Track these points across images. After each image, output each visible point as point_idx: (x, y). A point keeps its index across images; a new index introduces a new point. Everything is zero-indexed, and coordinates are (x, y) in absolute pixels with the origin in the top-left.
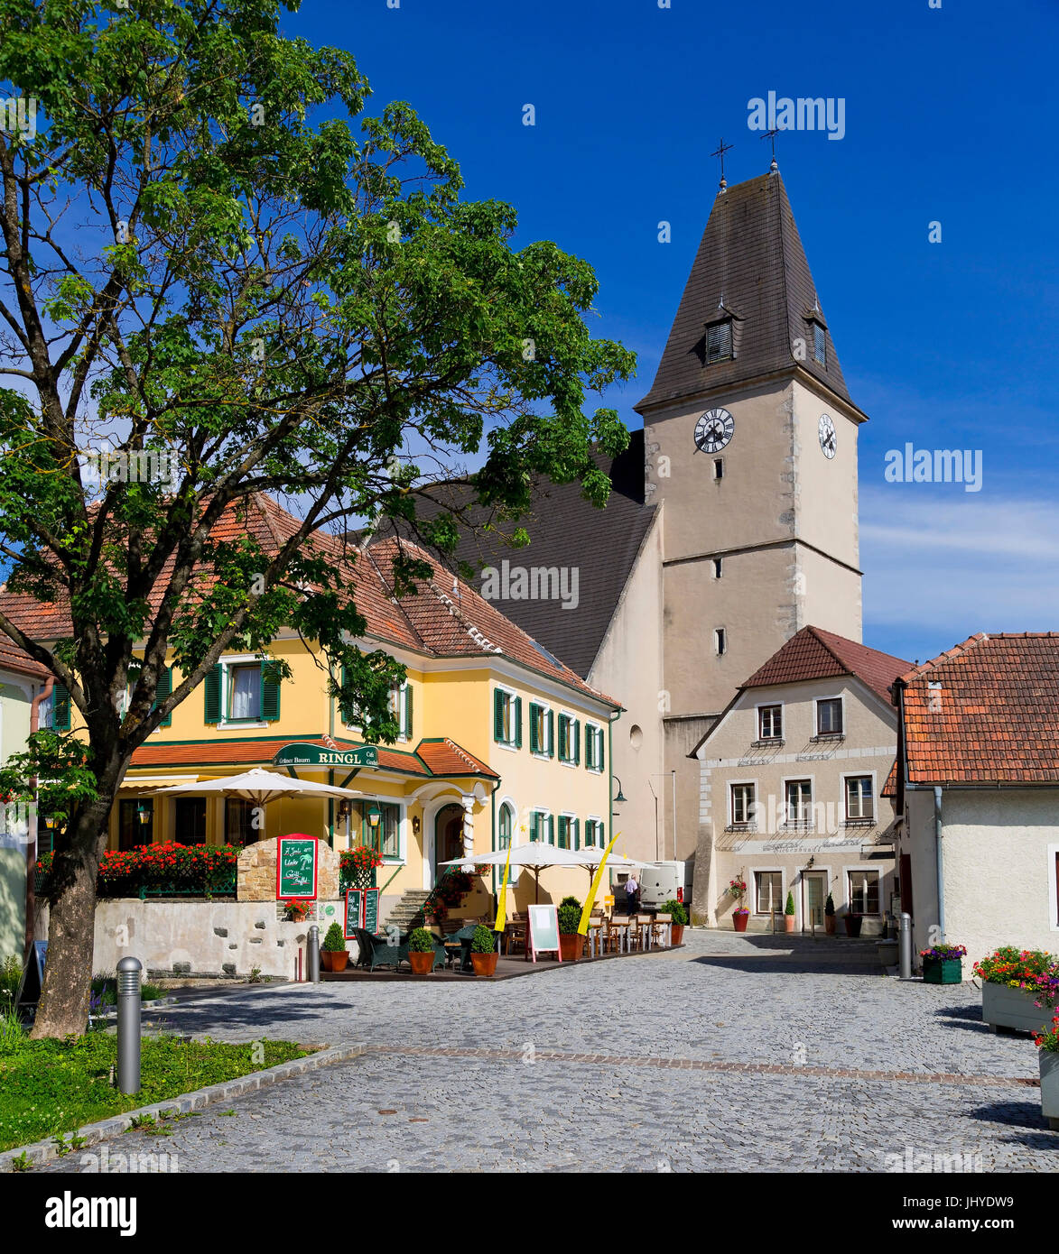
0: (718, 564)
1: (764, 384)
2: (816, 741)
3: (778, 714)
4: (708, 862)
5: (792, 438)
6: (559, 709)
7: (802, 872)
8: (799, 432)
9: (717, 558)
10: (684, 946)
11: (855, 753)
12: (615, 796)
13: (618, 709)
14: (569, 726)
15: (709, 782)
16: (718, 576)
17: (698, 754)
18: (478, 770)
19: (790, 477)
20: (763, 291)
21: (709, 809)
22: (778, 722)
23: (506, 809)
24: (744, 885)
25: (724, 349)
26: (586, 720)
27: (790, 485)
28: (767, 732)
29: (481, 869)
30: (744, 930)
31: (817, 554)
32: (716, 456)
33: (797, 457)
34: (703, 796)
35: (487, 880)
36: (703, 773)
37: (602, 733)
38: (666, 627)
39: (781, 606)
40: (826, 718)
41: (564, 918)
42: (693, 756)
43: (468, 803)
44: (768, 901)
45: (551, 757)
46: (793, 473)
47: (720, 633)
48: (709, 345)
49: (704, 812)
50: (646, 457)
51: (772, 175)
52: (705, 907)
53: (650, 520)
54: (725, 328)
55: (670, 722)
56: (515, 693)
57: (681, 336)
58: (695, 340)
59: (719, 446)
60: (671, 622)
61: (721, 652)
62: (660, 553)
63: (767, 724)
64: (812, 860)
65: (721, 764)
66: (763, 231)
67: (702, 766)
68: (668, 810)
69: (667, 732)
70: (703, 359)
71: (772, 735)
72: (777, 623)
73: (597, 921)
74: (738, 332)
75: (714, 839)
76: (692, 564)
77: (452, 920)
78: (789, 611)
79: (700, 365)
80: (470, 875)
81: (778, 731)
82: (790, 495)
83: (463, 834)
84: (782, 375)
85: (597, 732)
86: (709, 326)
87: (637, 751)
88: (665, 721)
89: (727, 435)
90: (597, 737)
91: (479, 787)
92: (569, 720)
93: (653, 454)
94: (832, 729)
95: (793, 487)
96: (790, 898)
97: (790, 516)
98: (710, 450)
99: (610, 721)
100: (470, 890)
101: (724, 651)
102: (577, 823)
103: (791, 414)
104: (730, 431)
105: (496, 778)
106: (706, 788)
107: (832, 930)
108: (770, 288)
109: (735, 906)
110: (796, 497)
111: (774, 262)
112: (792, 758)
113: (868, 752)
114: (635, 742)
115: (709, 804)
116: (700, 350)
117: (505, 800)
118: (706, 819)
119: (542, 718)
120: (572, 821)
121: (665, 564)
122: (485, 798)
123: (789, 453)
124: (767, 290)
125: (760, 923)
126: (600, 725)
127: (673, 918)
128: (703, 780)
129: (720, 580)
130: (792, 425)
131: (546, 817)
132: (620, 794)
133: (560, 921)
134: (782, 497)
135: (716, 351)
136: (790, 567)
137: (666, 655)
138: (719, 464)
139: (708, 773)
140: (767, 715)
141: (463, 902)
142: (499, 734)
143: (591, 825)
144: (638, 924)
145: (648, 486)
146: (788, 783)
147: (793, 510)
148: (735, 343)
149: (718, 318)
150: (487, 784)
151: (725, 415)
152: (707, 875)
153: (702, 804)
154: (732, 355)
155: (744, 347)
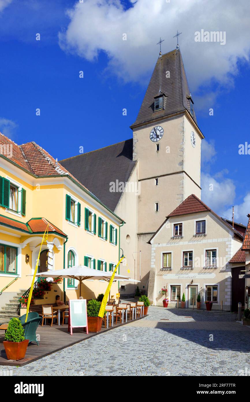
0: (157, 180)
1: (174, 117)
2: (195, 236)
3: (181, 227)
4: (154, 281)
5: (183, 136)
6: (99, 215)
7: (188, 285)
8: (185, 134)
9: (156, 178)
10: (148, 315)
11: (210, 241)
12: (121, 256)
13: (123, 222)
14: (103, 224)
15: (155, 252)
16: (157, 184)
17: (151, 242)
18: (54, 230)
19: (182, 150)
20: (174, 87)
21: (154, 262)
22: (181, 230)
23: (72, 254)
24: (166, 290)
25: (160, 106)
26: (110, 223)
27: (182, 152)
28: (176, 234)
29: (58, 279)
30: (167, 307)
31: (189, 178)
32: (157, 143)
33: (184, 143)
34: (152, 257)
35: (60, 285)
36: (152, 249)
37: (116, 230)
38: (139, 202)
39: (178, 195)
40: (199, 228)
41: (90, 307)
42: (149, 243)
43: (50, 247)
44: (175, 296)
45: (95, 234)
46: (183, 148)
47: (157, 204)
48: (155, 105)
49: (152, 263)
50: (134, 144)
51: (177, 50)
52: (152, 298)
53: (134, 165)
54: (161, 99)
55: (139, 235)
56: (77, 200)
57: (146, 103)
58: (151, 104)
59: (158, 139)
60: (141, 201)
61: (157, 210)
62: (137, 177)
63: (177, 230)
64: (192, 281)
65: (160, 246)
66: (174, 68)
67: (152, 247)
68: (138, 264)
69: (138, 238)
70: (153, 110)
71: (178, 234)
72: (176, 201)
73: (110, 308)
74: (165, 101)
75: (156, 273)
76: (148, 180)
77: (37, 306)
78: (181, 196)
79: (153, 112)
80: (50, 282)
81: (181, 233)
82: (182, 156)
83: (48, 263)
84: (180, 114)
85: (115, 229)
86: (155, 98)
87: (128, 244)
88: (138, 234)
89: (161, 136)
90: (115, 232)
91: (56, 240)
92: (103, 221)
93: (136, 143)
94: (201, 232)
95: (183, 153)
96: (184, 295)
97: (182, 163)
98: (155, 141)
99: (120, 226)
100: (50, 290)
101: (158, 210)
102: (106, 264)
103: (183, 127)
104: (162, 134)
105: (65, 236)
106: (153, 254)
107: (199, 307)
108: (176, 86)
109: (164, 297)
110: (184, 156)
111: (178, 77)
112: (186, 243)
113: (215, 240)
114: (128, 240)
115: (154, 260)
116: (152, 106)
117: (71, 249)
118: (153, 266)
119: (91, 217)
120: (104, 263)
121: (139, 181)
122: (60, 246)
123: (182, 141)
124: (175, 86)
125: (172, 304)
126: (116, 227)
127: (144, 304)
128: (153, 252)
129: (157, 186)
130: (183, 131)
131: (92, 260)
132: (123, 255)
133: (88, 309)
134: (179, 157)
135: (157, 107)
136: (181, 181)
137: (139, 212)
138: (158, 146)
139: (154, 249)
140: (177, 227)
141: (45, 296)
142: (68, 216)
143: (111, 266)
144: (131, 307)
145: (134, 154)
146: (184, 252)
147: (183, 161)
148: (164, 104)
149: (159, 95)
150: (61, 240)
151: (160, 128)
152: (153, 286)
153: (152, 260)
154: (163, 108)
155: (167, 106)
